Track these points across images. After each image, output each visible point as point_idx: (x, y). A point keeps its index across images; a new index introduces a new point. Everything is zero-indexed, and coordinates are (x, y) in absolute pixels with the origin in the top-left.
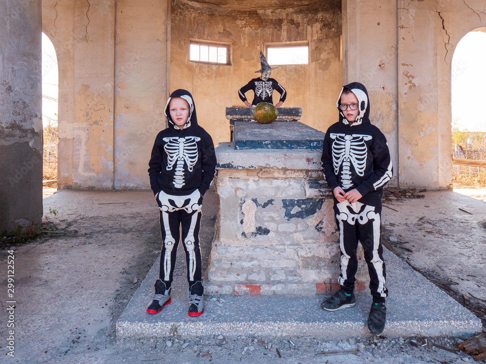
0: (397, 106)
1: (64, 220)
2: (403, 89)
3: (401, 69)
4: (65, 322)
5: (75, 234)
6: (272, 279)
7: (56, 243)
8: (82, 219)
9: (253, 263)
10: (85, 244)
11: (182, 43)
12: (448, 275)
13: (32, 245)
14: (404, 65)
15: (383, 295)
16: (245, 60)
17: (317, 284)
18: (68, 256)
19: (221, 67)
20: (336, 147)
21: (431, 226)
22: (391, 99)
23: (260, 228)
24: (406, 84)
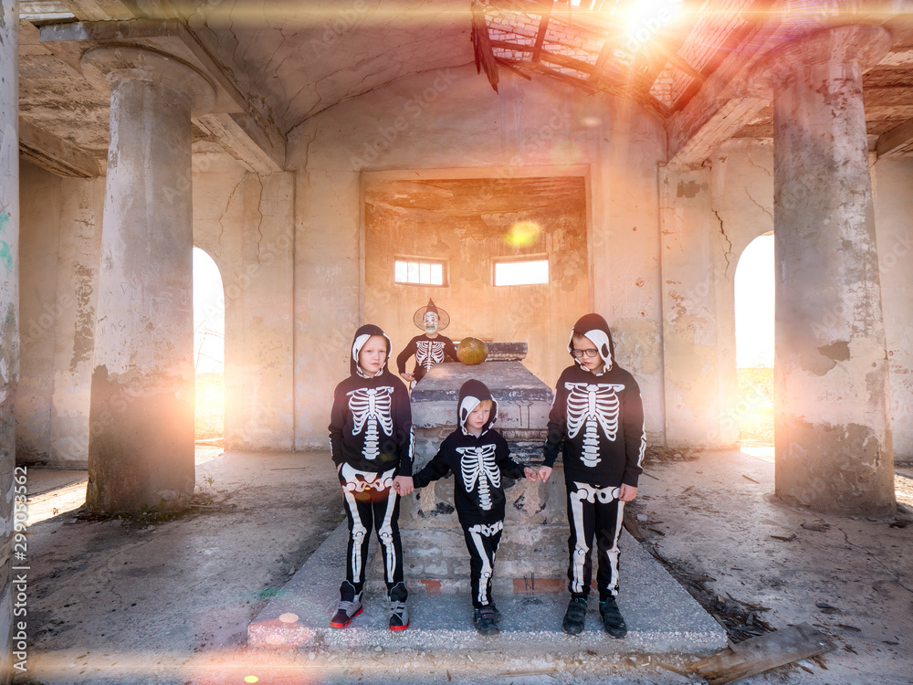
0: (662, 338)
1: (223, 491)
2: (670, 315)
3: (667, 288)
4: (191, 624)
5: (233, 510)
6: (456, 572)
7: (206, 521)
8: (245, 489)
9: (432, 550)
10: (241, 522)
11: (384, 260)
12: (706, 567)
13: (174, 524)
14: (669, 282)
15: (614, 593)
16: (467, 280)
17: (514, 580)
18: (216, 538)
19: (436, 289)
20: (573, 400)
21: (698, 500)
22: (654, 327)
23: (442, 504)
24: (673, 308)
